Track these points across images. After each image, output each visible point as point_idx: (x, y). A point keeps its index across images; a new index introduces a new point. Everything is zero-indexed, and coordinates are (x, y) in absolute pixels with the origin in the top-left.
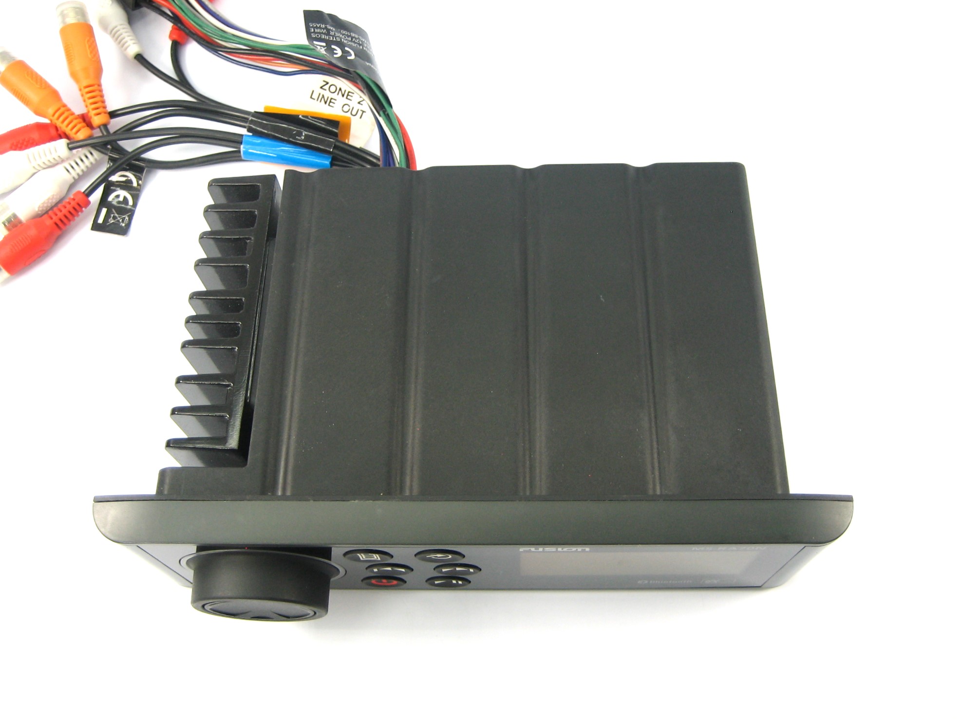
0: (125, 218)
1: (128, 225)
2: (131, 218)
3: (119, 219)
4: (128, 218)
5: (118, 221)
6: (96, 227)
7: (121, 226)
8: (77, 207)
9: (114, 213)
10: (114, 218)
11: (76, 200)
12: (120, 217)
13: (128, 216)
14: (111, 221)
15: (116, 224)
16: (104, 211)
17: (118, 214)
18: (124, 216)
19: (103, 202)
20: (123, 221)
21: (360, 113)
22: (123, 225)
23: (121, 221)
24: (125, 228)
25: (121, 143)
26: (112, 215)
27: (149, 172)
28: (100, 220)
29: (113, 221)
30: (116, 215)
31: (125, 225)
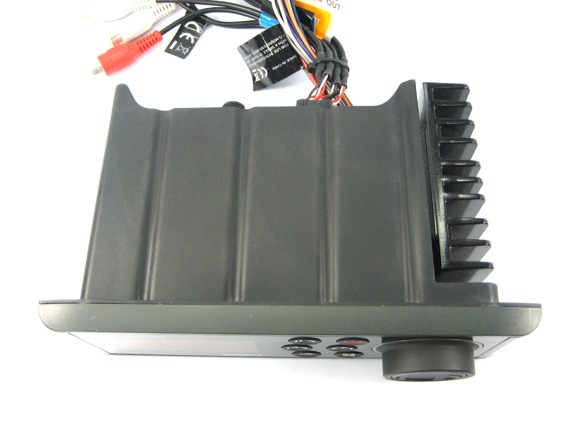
0: (186, 49)
1: (187, 54)
2: (190, 50)
3: (183, 49)
4: (188, 50)
5: (182, 50)
6: (168, 50)
7: (183, 54)
8: (155, 40)
9: (181, 45)
10: (180, 48)
11: (155, 36)
12: (184, 48)
13: (189, 49)
14: (178, 49)
15: (181, 52)
16: (175, 42)
17: (183, 46)
18: (187, 48)
19: (176, 38)
20: (185, 51)
21: (337, 6)
22: (185, 53)
23: (184, 50)
24: (185, 55)
25: (197, 5)
26: (179, 46)
27: (208, 25)
28: (172, 47)
29: (179, 50)
30: (182, 47)
31: (186, 53)
